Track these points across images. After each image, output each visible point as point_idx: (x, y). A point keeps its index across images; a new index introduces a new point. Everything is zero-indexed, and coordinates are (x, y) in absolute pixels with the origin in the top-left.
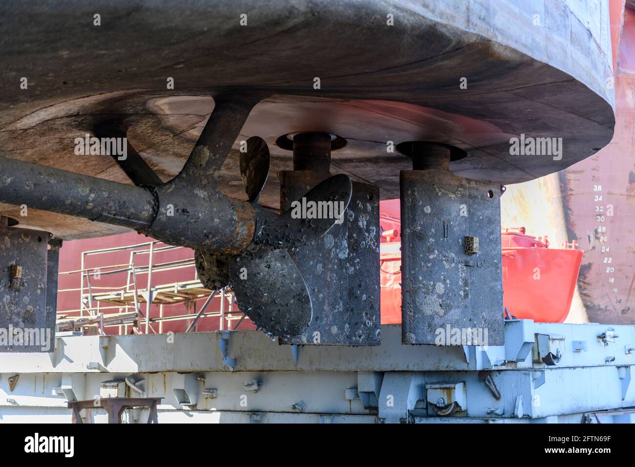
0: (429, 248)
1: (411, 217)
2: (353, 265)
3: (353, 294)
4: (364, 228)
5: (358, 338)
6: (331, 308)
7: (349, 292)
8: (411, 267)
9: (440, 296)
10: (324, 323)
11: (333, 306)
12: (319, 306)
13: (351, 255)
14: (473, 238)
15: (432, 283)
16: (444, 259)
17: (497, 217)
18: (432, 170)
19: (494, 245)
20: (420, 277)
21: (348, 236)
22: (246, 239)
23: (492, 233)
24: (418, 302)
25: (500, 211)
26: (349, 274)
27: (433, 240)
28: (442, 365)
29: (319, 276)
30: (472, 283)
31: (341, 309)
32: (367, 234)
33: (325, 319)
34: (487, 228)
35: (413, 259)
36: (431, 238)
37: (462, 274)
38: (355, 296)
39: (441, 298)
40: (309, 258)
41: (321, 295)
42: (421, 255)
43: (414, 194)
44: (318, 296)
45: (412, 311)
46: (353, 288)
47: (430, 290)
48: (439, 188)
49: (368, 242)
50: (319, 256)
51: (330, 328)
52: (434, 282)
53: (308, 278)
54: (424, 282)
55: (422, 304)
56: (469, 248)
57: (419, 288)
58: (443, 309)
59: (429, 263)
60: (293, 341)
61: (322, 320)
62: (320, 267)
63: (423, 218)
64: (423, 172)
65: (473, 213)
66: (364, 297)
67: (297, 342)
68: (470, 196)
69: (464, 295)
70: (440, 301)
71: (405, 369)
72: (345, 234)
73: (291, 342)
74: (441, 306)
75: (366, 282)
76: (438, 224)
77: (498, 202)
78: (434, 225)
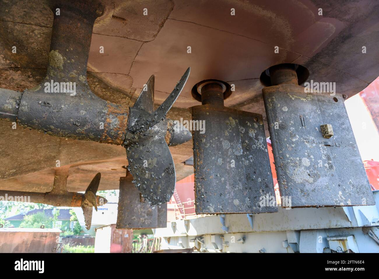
0: (291, 134)
1: (273, 115)
2: (248, 159)
3: (250, 177)
4: (253, 137)
5: (258, 207)
6: (232, 187)
7: (247, 177)
8: (279, 149)
9: (307, 168)
10: (227, 197)
11: (233, 186)
12: (221, 186)
13: (245, 153)
14: (326, 125)
15: (298, 159)
16: (305, 141)
17: (345, 114)
18: (284, 85)
19: (346, 132)
20: (287, 155)
21: (242, 141)
22: (119, 128)
23: (343, 124)
24: (289, 174)
25: (346, 110)
26: (245, 165)
27: (294, 129)
28: (332, 224)
29: (220, 166)
30: (334, 158)
31: (241, 188)
32: (257, 141)
33: (228, 195)
34: (338, 121)
35: (280, 143)
36: (291, 127)
37: (324, 152)
38: (251, 179)
39: (309, 169)
40: (211, 155)
41: (223, 179)
42: (286, 140)
43: (273, 101)
44: (220, 179)
45: (285, 180)
46: (249, 174)
47: (297, 163)
48: (292, 95)
49: (258, 145)
50: (219, 154)
51: (233, 201)
52: (300, 158)
53: (211, 168)
54: (291, 158)
55: (292, 175)
56: (325, 132)
57: (288, 163)
58: (312, 177)
59: (293, 144)
60: (203, 211)
61: (225, 195)
62: (220, 161)
63: (283, 115)
64: (277, 86)
65: (324, 111)
66: (260, 180)
67: (207, 212)
68: (319, 100)
69: (329, 167)
70: (308, 171)
71: (309, 228)
72: (238, 141)
73: (203, 212)
74: (309, 175)
75: (259, 170)
76: (296, 118)
77: (343, 105)
78: (293, 119)
